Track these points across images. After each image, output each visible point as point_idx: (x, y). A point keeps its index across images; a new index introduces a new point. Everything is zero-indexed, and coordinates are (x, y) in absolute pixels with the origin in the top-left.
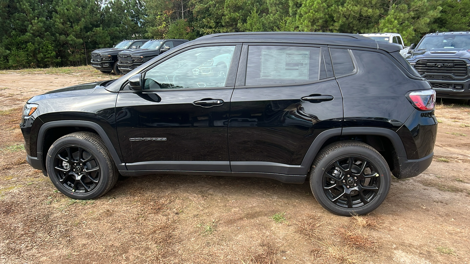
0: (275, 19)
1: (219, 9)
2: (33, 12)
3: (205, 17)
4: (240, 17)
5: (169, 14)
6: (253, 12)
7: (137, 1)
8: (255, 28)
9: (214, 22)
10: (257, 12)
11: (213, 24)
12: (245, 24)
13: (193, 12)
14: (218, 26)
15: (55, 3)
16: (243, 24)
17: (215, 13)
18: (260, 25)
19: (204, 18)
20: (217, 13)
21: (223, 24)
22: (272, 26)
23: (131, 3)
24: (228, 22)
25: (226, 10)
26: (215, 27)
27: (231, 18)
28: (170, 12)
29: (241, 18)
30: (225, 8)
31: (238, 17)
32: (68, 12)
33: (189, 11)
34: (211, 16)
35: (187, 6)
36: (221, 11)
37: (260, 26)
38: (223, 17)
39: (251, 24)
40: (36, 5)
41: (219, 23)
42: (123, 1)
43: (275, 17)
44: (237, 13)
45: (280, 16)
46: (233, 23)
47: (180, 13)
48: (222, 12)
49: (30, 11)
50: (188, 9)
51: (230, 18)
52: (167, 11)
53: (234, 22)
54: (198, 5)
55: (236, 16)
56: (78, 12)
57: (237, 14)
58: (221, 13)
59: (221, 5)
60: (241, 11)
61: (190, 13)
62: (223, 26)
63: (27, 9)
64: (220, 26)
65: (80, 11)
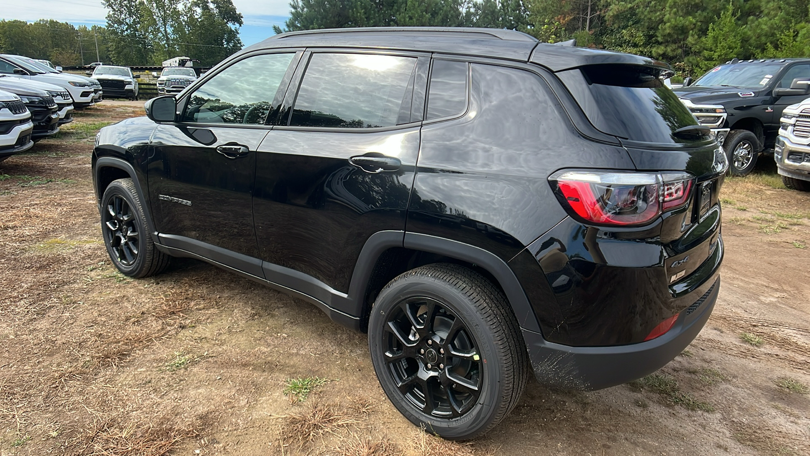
0: (771, 28)
1: (656, 11)
2: (367, 23)
3: (628, 26)
4: (695, 24)
5: (564, 22)
6: (724, 13)
7: (521, 2)
8: (722, 46)
9: (644, 35)
10: (733, 14)
11: (640, 37)
12: (703, 39)
13: (606, 18)
14: (650, 43)
15: (396, 8)
16: (700, 37)
17: (645, 18)
18: (734, 40)
19: (625, 27)
20: (650, 19)
21: (660, 39)
22: (763, 42)
23: (510, 6)
24: (669, 34)
25: (668, 12)
26: (645, 45)
27: (676, 26)
28: (565, 19)
29: (697, 27)
30: (667, 9)
31: (691, 24)
32: (410, 21)
33: (599, 16)
34: (639, 25)
35: (596, 8)
36: (658, 13)
37: (735, 42)
38: (660, 25)
39: (715, 39)
40: (372, 12)
41: (654, 37)
42: (499, 2)
43: (772, 24)
44: (691, 17)
45: (787, 22)
46: (680, 37)
47: (585, 20)
48: (661, 17)
49: (364, 20)
50: (598, 13)
51: (674, 28)
52: (561, 17)
53: (681, 34)
54: (615, 4)
55: (687, 22)
56: (424, 21)
57: (691, 19)
58: (658, 18)
59: (662, 3)
60: (699, 12)
61: (601, 19)
62: (660, 44)
63: (361, 18)
64: (654, 43)
65: (428, 19)
